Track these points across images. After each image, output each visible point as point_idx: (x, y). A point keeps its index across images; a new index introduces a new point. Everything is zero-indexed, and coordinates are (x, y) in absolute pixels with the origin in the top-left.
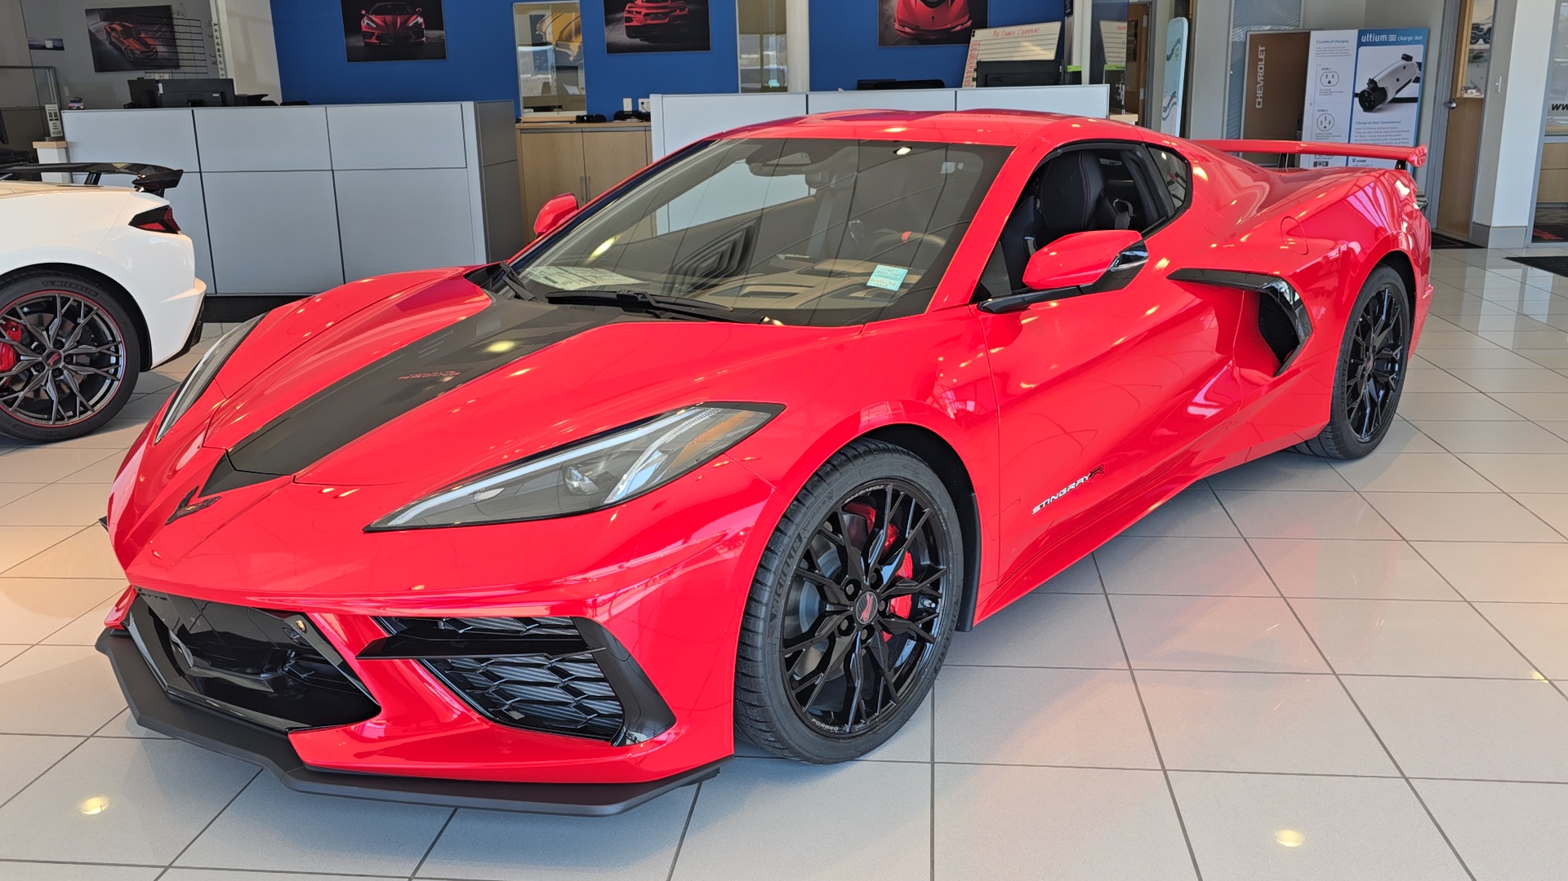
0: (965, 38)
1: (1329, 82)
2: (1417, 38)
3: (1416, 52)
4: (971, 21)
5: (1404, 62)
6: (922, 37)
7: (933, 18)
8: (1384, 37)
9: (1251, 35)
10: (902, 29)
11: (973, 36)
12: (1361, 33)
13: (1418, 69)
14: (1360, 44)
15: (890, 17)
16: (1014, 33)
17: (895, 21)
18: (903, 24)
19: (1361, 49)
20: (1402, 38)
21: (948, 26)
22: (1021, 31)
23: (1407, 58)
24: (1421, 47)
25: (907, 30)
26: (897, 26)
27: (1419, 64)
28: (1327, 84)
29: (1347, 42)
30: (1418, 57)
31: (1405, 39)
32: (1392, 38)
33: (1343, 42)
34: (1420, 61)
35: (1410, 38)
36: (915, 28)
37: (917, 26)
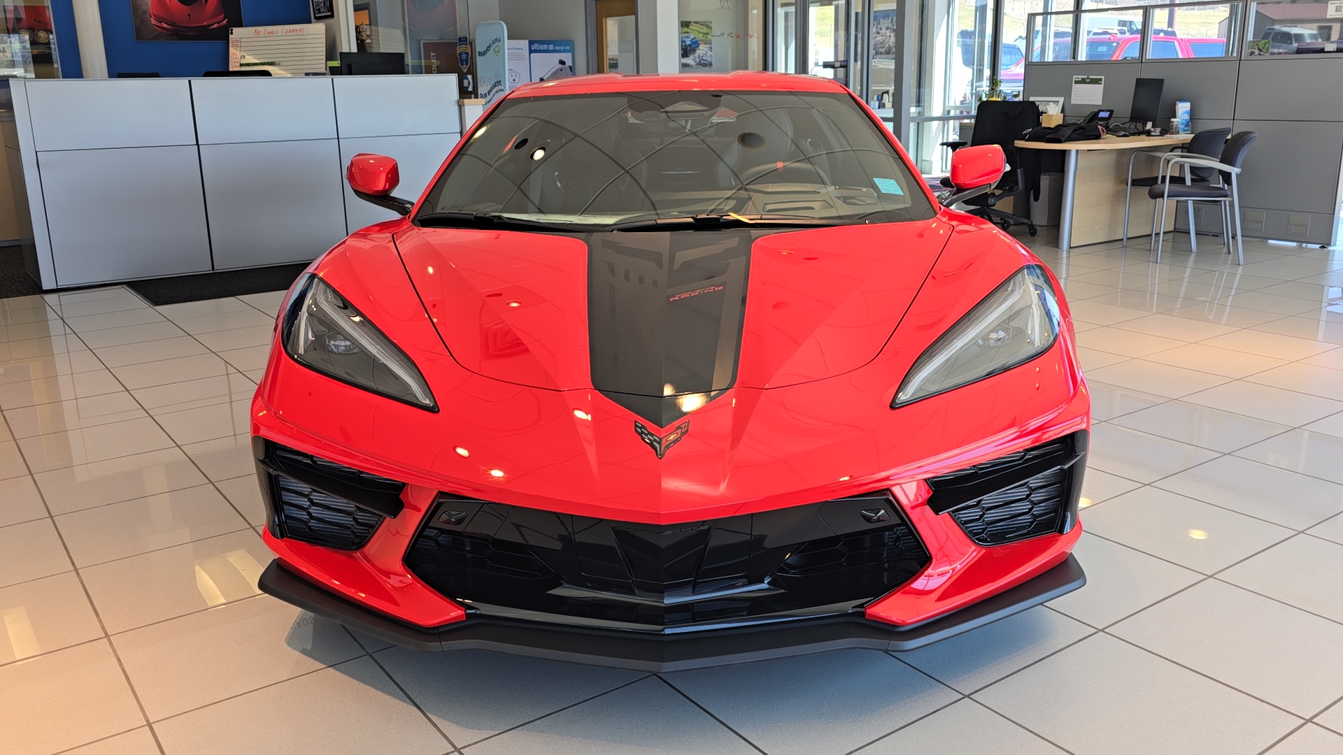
0: (224, 35)
1: (514, 80)
2: (567, 48)
3: (567, 57)
4: (226, 20)
5: (560, 66)
6: (179, 33)
7: (189, 15)
8: (545, 47)
9: (424, 44)
10: (159, 24)
11: (232, 34)
12: (531, 43)
13: (570, 71)
14: (531, 51)
15: (145, 12)
16: (277, 32)
17: (151, 17)
18: (159, 19)
19: (532, 54)
20: (557, 48)
21: (205, 24)
22: (284, 31)
23: (562, 62)
24: (570, 55)
25: (165, 25)
26: (153, 21)
27: (570, 68)
28: (512, 81)
29: (522, 49)
30: (569, 63)
31: (559, 48)
32: (551, 47)
33: (519, 49)
34: (571, 65)
35: (562, 48)
36: (173, 24)
37: (174, 22)
